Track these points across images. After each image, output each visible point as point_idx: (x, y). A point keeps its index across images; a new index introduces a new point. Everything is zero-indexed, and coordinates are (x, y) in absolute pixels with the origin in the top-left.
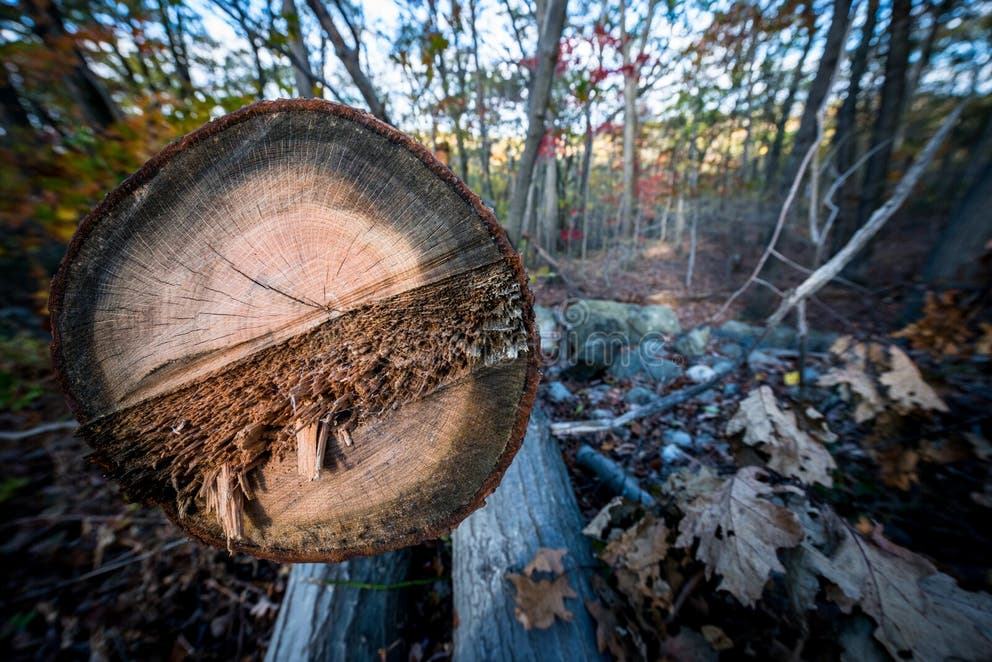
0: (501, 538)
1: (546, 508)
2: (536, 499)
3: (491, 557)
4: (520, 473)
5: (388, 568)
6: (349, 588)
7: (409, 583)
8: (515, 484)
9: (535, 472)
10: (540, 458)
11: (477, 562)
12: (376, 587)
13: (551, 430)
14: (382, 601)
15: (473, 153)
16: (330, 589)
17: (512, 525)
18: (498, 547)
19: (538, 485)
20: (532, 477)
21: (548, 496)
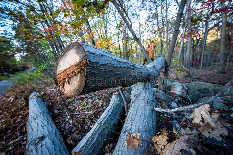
0: (130, 127)
1: (144, 125)
2: (142, 122)
3: (127, 130)
4: (141, 116)
5: (110, 127)
6: (102, 127)
7: (114, 132)
8: (138, 117)
9: (145, 116)
10: (148, 114)
11: (124, 130)
12: (107, 129)
13: (154, 109)
14: (107, 132)
15: (165, 42)
16: (100, 125)
17: (134, 126)
18: (129, 129)
19: (144, 120)
20: (143, 117)
21: (146, 123)
